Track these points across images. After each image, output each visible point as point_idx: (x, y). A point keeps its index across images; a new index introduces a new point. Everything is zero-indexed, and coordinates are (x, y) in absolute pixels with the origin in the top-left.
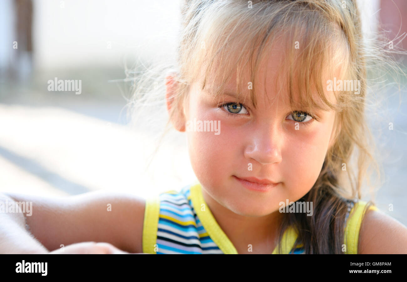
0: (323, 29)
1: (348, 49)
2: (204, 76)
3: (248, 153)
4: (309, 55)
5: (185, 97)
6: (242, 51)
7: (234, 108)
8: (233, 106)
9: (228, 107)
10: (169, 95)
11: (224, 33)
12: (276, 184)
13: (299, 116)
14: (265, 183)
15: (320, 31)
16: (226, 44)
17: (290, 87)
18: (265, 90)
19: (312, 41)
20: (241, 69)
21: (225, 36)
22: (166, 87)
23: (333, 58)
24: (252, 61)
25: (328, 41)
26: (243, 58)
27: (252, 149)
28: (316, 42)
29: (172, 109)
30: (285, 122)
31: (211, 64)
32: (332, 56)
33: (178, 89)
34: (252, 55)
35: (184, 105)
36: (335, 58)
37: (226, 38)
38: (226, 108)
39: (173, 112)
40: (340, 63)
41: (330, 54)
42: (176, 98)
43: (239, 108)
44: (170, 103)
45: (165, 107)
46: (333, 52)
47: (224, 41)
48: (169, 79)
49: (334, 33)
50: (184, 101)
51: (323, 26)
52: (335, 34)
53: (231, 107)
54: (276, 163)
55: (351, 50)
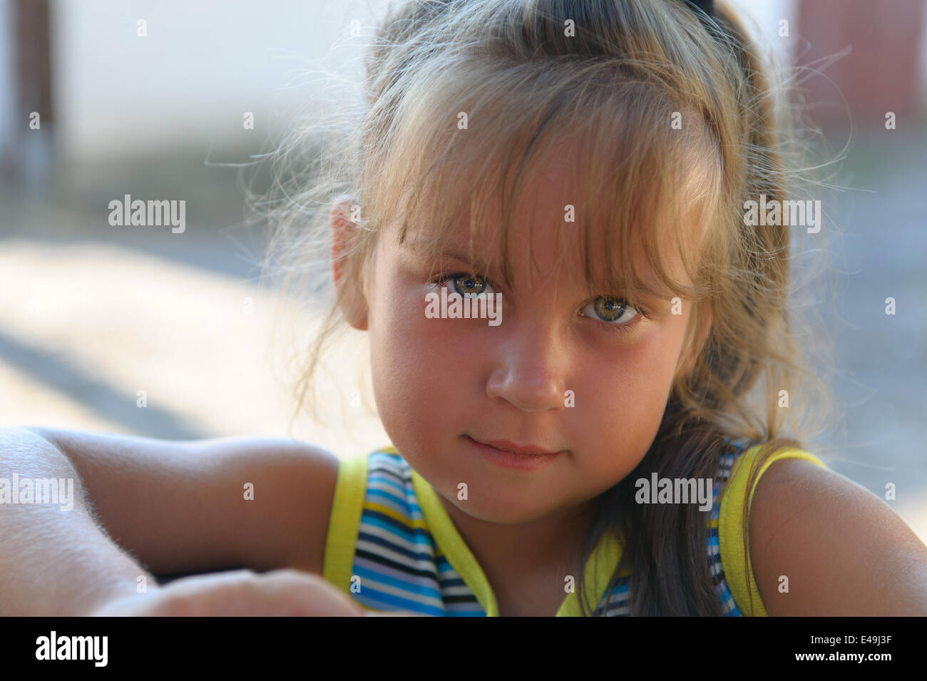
0: (663, 123)
1: (718, 166)
2: (403, 218)
3: (493, 386)
4: (630, 178)
5: (367, 258)
6: (484, 166)
7: (468, 286)
8: (466, 283)
9: (455, 282)
10: (336, 249)
11: (448, 124)
12: (552, 456)
13: (609, 309)
14: (532, 453)
15: (656, 127)
16: (451, 150)
17: (587, 248)
18: (532, 252)
19: (637, 148)
20: (480, 204)
21: (449, 133)
22: (332, 232)
23: (682, 188)
24: (503, 190)
25: (672, 149)
26: (485, 180)
27: (502, 378)
28: (645, 151)
29: (343, 280)
30: (576, 319)
31: (418, 191)
32: (681, 182)
33: (355, 239)
34: (504, 175)
35: (365, 275)
36: (688, 185)
37: (451, 135)
38: (450, 284)
39: (345, 286)
40: (699, 197)
41: (677, 179)
42: (350, 256)
43: (479, 287)
44: (338, 267)
45: (330, 274)
46: (684, 173)
47: (446, 142)
48: (336, 215)
49: (687, 133)
50: (366, 266)
51: (662, 117)
52: (688, 135)
53: (461, 283)
54: (554, 409)
55: (727, 169)
